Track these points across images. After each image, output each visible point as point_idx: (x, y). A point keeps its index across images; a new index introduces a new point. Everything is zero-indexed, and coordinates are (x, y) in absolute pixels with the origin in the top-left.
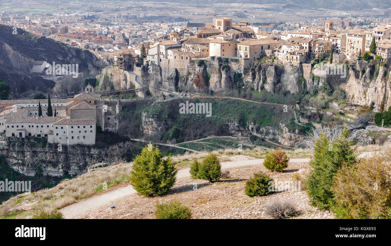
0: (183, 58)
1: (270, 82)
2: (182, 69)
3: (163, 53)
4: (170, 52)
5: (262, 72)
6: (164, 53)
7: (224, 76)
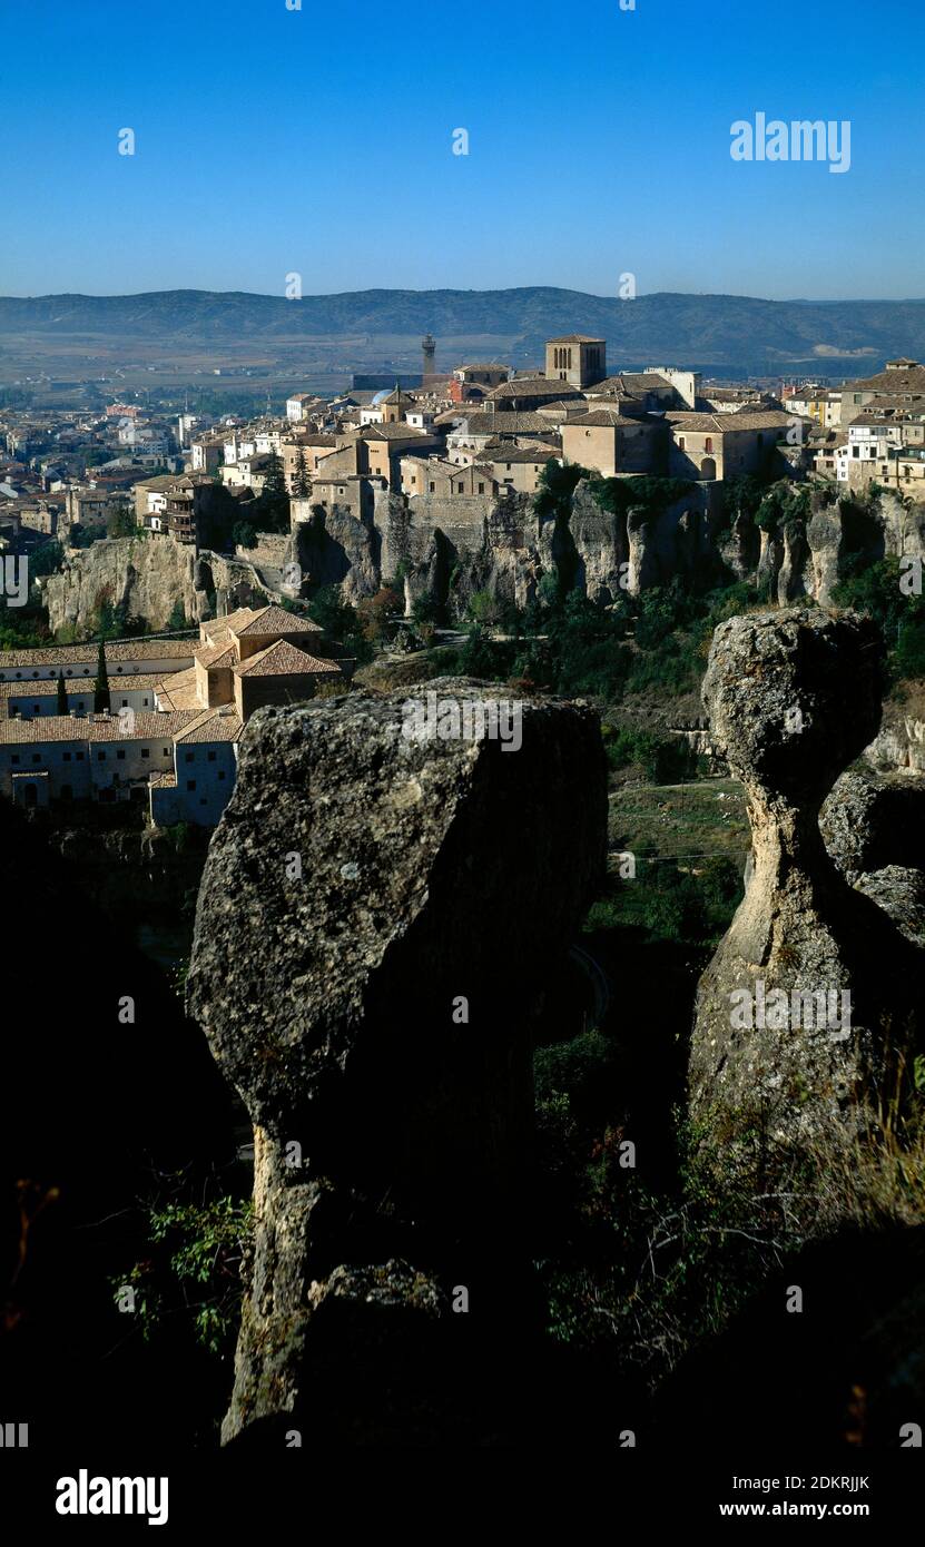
0: (467, 487)
1: (824, 566)
2: (464, 533)
3: (378, 471)
4: (409, 466)
5: (788, 530)
6: (386, 473)
7: (635, 550)
